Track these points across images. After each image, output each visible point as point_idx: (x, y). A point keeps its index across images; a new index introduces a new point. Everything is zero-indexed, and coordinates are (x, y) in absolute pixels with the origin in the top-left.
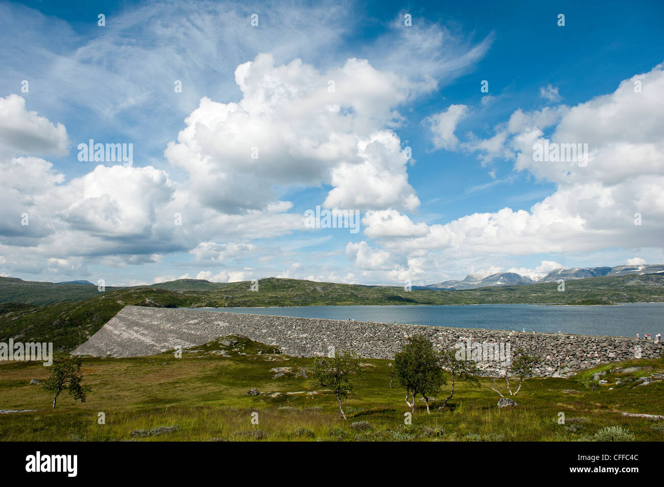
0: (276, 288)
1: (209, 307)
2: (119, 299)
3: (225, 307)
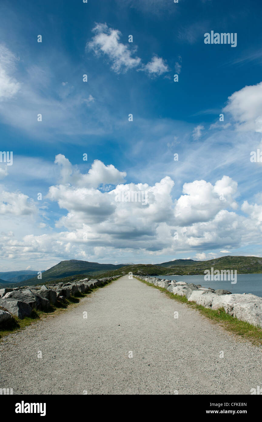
0: (230, 262)
1: (177, 275)
2: (123, 271)
3: (187, 275)
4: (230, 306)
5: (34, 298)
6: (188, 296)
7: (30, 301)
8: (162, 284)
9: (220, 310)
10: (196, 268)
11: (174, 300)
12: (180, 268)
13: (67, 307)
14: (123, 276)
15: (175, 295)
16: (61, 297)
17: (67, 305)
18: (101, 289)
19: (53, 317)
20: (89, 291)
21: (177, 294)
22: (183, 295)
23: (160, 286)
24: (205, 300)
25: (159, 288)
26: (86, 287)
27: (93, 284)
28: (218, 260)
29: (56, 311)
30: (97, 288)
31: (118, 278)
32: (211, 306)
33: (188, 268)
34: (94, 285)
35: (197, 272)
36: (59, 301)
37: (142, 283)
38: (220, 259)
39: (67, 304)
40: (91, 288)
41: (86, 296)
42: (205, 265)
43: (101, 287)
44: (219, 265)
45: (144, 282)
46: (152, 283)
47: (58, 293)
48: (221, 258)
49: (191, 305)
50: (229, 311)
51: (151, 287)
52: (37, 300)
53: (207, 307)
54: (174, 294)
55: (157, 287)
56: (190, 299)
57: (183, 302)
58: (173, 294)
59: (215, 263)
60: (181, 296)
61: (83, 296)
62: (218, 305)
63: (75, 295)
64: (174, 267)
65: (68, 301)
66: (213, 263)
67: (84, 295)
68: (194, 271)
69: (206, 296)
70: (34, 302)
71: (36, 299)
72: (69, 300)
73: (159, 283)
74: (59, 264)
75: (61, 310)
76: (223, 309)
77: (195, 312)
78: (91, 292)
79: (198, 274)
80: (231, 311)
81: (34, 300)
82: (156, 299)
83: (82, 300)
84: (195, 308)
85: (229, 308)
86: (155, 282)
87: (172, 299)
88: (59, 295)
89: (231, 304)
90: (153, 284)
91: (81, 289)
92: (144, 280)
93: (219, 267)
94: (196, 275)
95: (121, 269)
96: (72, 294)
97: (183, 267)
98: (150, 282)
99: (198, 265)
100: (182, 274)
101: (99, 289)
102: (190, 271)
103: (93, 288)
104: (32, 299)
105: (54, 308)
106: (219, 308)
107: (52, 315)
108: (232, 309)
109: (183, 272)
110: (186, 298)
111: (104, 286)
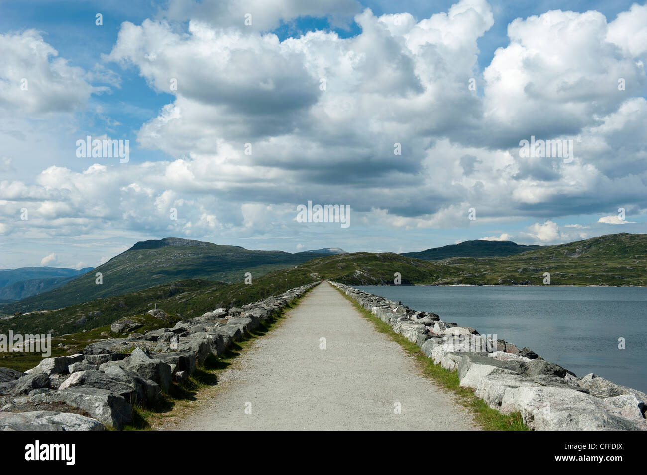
2: (315, 271)
3: (496, 284)
4: (529, 413)
5: (130, 383)
6: (462, 373)
7: (123, 389)
8: (411, 330)
9: (513, 415)
10: (522, 266)
11: (429, 381)
12: (476, 264)
13: (195, 396)
14: (314, 290)
15: (437, 365)
16: (179, 373)
17: (194, 392)
18: (260, 342)
19: (176, 423)
20: (234, 351)
21: (440, 363)
22: (452, 367)
23: (407, 335)
24: (491, 392)
25: (403, 340)
26: (226, 340)
27: (241, 328)
28: (590, 246)
29: (175, 408)
30: (252, 339)
31: (299, 297)
32: (500, 404)
33: (499, 266)
34: (242, 331)
35: (525, 276)
36: (176, 384)
37: (364, 321)
38: (596, 242)
39: (193, 389)
40: (236, 340)
41: (229, 364)
42: (548, 258)
43: (261, 335)
44: (593, 257)
45: (368, 314)
46: (387, 321)
47: (173, 366)
48: (600, 238)
49: (464, 396)
50: (528, 421)
51: (384, 335)
52: (138, 388)
53: (492, 407)
54: (435, 363)
55: (399, 338)
56: (465, 382)
57: (449, 387)
58: (431, 362)
59: (579, 253)
60: (449, 370)
61: (224, 366)
62: (512, 405)
63: (205, 365)
64: (459, 262)
65: (195, 382)
66: (573, 252)
67: (225, 361)
68: (517, 275)
69: (494, 382)
70: (132, 393)
71: (136, 385)
72: (197, 380)
73: (405, 325)
74: (131, 249)
75: (186, 406)
76: (519, 414)
77: (466, 416)
78: (239, 352)
79: (526, 283)
80: (530, 422)
81: (131, 387)
82: (390, 376)
83: (224, 376)
84: (469, 406)
85: (527, 415)
86: (395, 322)
87: (426, 377)
88: (176, 370)
89: (529, 409)
90: (391, 327)
91: (217, 348)
92: (370, 312)
93: (591, 265)
94: (522, 284)
95: (308, 266)
96: (199, 363)
97: (485, 263)
98: (384, 319)
99: (529, 256)
100: (481, 282)
101: (257, 341)
102: (506, 275)
103: (241, 340)
104: (128, 386)
105: (171, 400)
106: (513, 411)
107: (172, 419)
108: (532, 418)
109: (483, 276)
110: (458, 376)
111: (267, 331)
